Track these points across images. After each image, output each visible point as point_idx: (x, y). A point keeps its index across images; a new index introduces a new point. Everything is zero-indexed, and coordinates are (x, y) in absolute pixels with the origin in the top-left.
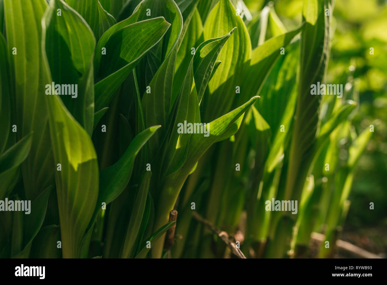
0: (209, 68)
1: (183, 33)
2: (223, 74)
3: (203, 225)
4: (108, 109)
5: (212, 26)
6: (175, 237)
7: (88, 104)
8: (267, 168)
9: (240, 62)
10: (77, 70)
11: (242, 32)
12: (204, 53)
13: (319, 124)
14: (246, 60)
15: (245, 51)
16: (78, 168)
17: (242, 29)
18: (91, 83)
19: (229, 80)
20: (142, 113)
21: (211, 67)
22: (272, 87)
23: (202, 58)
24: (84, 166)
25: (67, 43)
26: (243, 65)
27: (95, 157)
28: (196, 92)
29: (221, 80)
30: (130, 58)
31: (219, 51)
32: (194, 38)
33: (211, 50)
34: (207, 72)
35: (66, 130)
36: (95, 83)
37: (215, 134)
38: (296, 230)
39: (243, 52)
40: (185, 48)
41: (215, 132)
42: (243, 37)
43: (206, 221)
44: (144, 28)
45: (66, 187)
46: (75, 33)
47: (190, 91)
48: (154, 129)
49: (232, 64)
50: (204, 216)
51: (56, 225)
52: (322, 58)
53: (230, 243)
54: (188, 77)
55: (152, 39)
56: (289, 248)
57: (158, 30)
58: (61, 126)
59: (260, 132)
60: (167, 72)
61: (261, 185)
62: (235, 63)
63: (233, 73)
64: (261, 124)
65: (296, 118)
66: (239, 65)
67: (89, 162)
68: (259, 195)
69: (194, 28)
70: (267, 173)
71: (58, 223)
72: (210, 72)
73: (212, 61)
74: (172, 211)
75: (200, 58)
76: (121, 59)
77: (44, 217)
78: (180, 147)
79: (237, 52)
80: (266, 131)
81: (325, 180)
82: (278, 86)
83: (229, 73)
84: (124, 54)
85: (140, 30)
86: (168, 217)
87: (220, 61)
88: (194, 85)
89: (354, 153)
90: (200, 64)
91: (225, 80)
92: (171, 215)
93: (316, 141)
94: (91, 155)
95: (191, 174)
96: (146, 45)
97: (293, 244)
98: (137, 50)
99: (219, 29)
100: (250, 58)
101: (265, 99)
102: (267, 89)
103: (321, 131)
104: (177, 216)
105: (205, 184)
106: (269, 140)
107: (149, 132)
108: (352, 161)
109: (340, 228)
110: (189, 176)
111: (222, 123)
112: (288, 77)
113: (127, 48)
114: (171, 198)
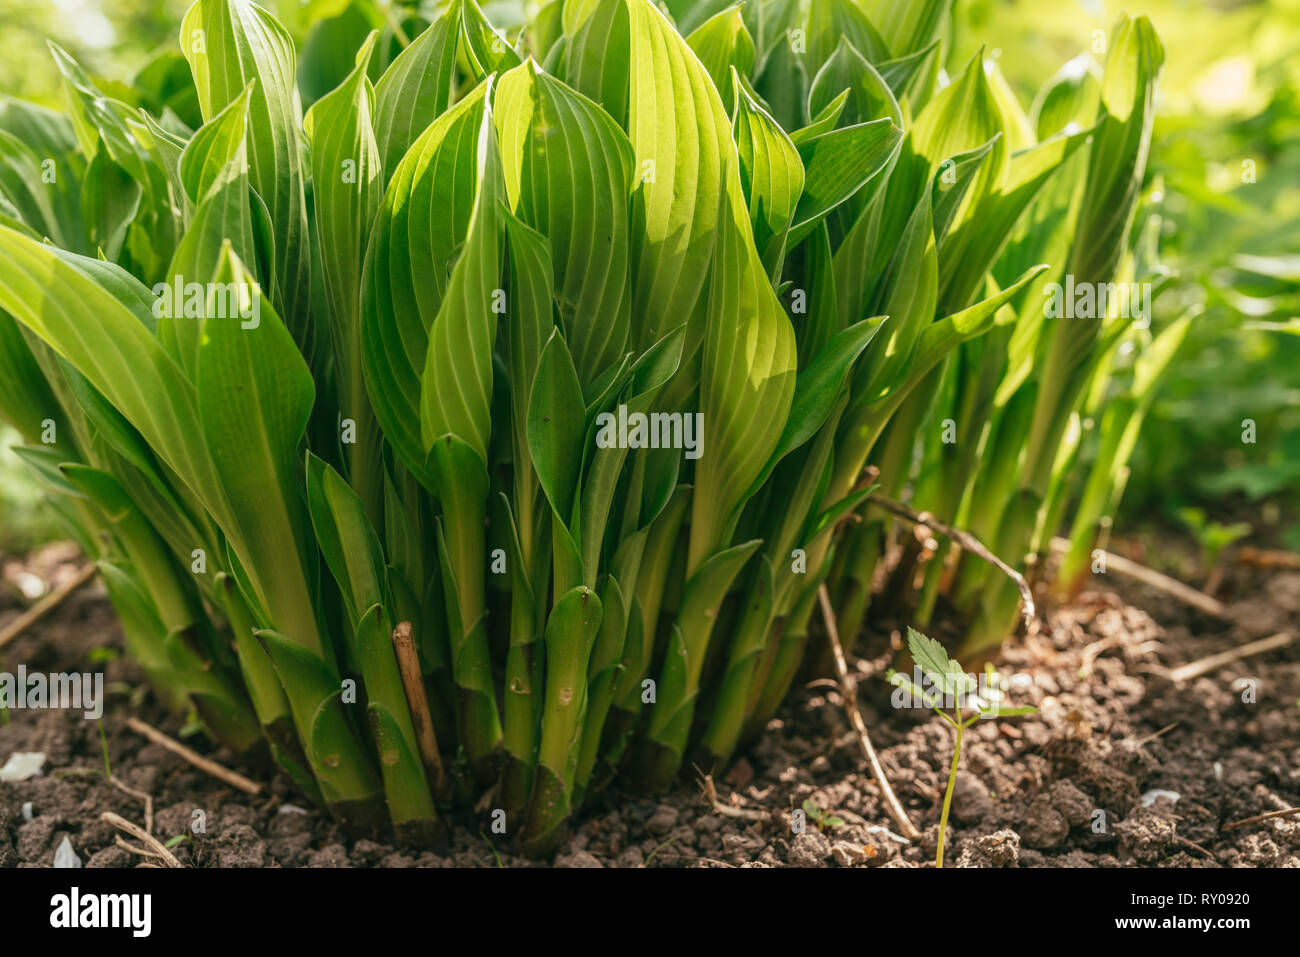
0: (955, 209)
9: (985, 194)
16: (761, 386)
23: (943, 193)
24: (772, 382)
26: (988, 198)
27: (795, 367)
33: (960, 178)
34: (951, 219)
35: (755, 323)
38: (1043, 516)
47: (924, 253)
48: (877, 321)
54: (919, 227)
55: (867, 159)
56: (1028, 550)
57: (880, 141)
61: (987, 429)
66: (983, 200)
67: (782, 375)
73: (961, 198)
74: (867, 468)
75: (940, 193)
78: (893, 353)
82: (1020, 235)
85: (849, 142)
88: (932, 242)
89: (1145, 372)
90: (940, 203)
94: (788, 365)
96: (855, 168)
97: (1036, 542)
98: (835, 177)
99: (957, 132)
100: (1002, 185)
107: (867, 327)
108: (1139, 387)
109: (1107, 522)
111: (981, 314)
112: (1040, 217)
113: (817, 172)
114: (863, 445)
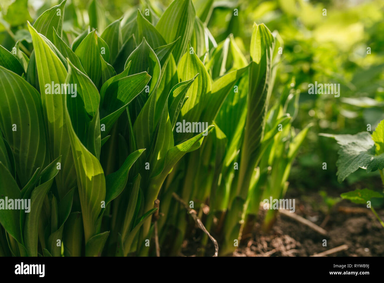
0: (180, 104)
1: (162, 74)
2: (191, 103)
3: (180, 203)
4: (110, 136)
5: (183, 67)
6: (160, 215)
7: (97, 136)
8: (226, 163)
9: (203, 94)
10: (88, 114)
11: (204, 74)
12: (176, 94)
13: (263, 133)
14: (208, 92)
15: (207, 86)
16: (92, 179)
17: (204, 72)
18: (98, 123)
19: (195, 107)
20: (133, 136)
21: (181, 103)
22: (230, 104)
23: (174, 98)
24: (96, 177)
25: (81, 96)
26: (205, 95)
27: (103, 172)
28: (170, 123)
29: (190, 107)
30: (124, 99)
31: (186, 91)
32: (170, 75)
33: (180, 92)
34: (178, 107)
35: (83, 156)
36: (100, 119)
37: (184, 151)
38: (246, 206)
39: (205, 86)
40: (164, 83)
41: (183, 150)
42: (205, 76)
43: (182, 201)
44: (133, 80)
45: (85, 189)
46: (86, 89)
47: (166, 121)
48: (141, 151)
49: (197, 96)
50: (181, 197)
51: (79, 211)
52: (265, 87)
53: (196, 219)
54: (165, 112)
55: (139, 87)
56: (241, 219)
57: (143, 80)
58: (80, 153)
59: (219, 140)
60: (150, 106)
61: (221, 176)
62: (200, 95)
63: (198, 102)
64: (220, 135)
65: (246, 129)
66: (203, 96)
67: (99, 175)
68: (219, 183)
69: (170, 67)
70: (225, 167)
71: (80, 211)
72: (180, 107)
73: (181, 100)
74: (156, 200)
75: (173, 98)
76: (118, 100)
77: (71, 207)
78: (160, 158)
79: (201, 88)
80: (223, 140)
81: (269, 168)
82: (234, 103)
83: (195, 102)
84: (120, 97)
85: (130, 81)
86: (153, 203)
87: (188, 97)
88: (168, 117)
89: (293, 148)
90: (173, 101)
91: (192, 106)
92: (155, 203)
93: (261, 144)
94: (100, 171)
95: (170, 174)
96: (135, 91)
97: (243, 216)
98: (129, 94)
99: (187, 72)
100: (211, 90)
101: (225, 113)
102: (226, 105)
103: (265, 137)
104: (159, 204)
105: (181, 176)
106: (226, 145)
107: (138, 153)
108: (291, 153)
110: (168, 175)
111: (188, 144)
112: (242, 96)
113: (122, 93)
114: (155, 191)
